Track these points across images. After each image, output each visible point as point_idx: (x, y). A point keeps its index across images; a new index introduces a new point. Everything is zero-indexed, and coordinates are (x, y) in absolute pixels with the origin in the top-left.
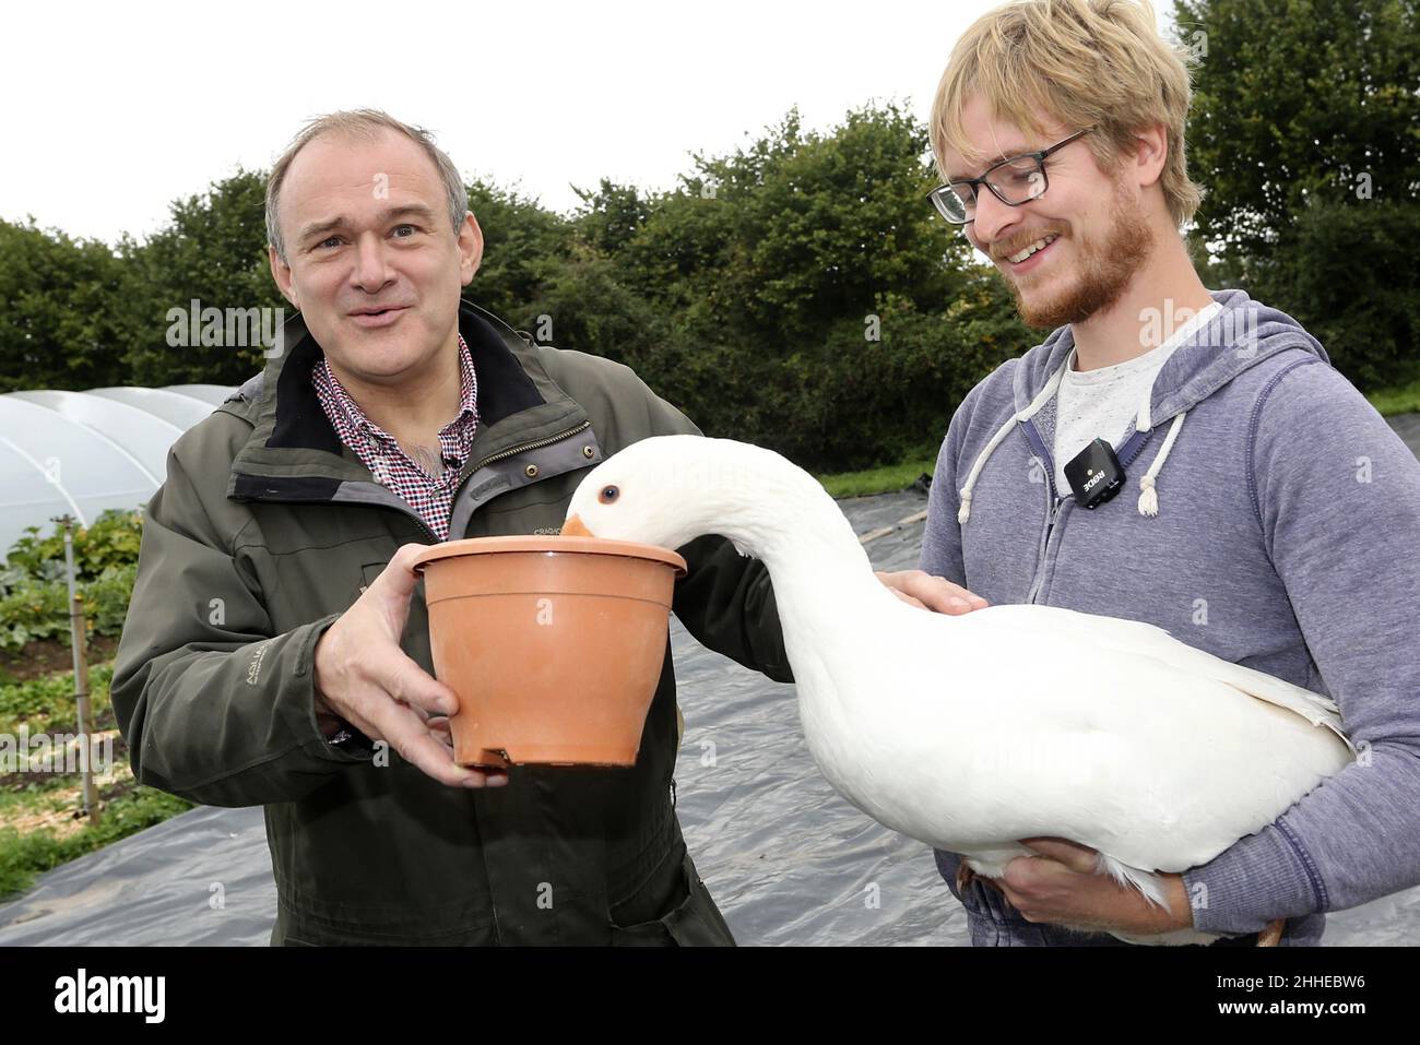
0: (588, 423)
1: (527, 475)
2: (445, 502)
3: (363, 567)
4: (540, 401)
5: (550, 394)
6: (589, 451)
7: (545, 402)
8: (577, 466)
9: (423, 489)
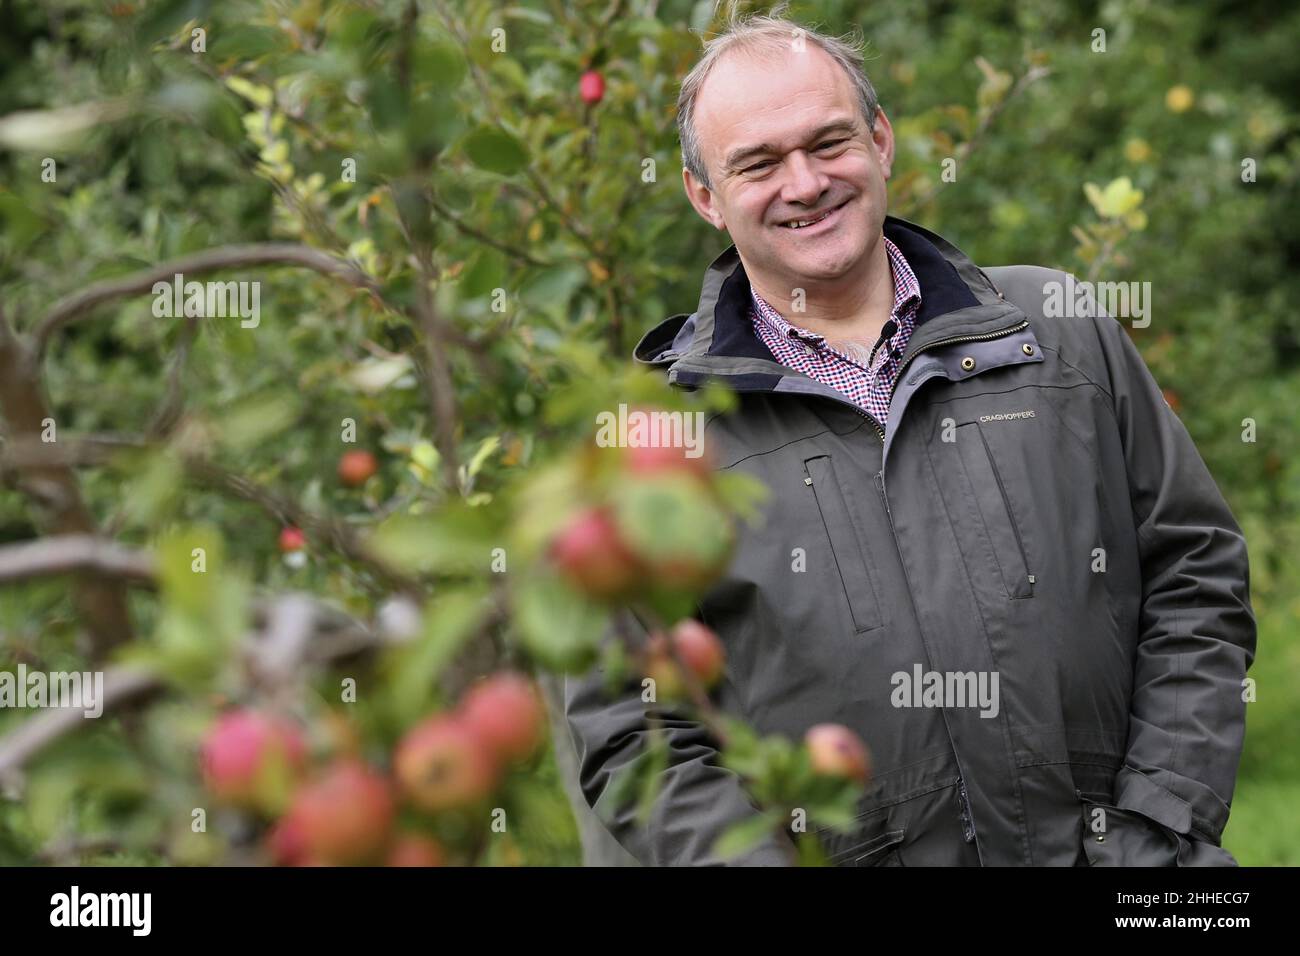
0: (1026, 324)
1: (965, 370)
2: (885, 391)
3: (806, 461)
4: (977, 303)
5: (987, 299)
6: (1029, 348)
7: (980, 304)
8: (1017, 361)
9: (863, 379)
